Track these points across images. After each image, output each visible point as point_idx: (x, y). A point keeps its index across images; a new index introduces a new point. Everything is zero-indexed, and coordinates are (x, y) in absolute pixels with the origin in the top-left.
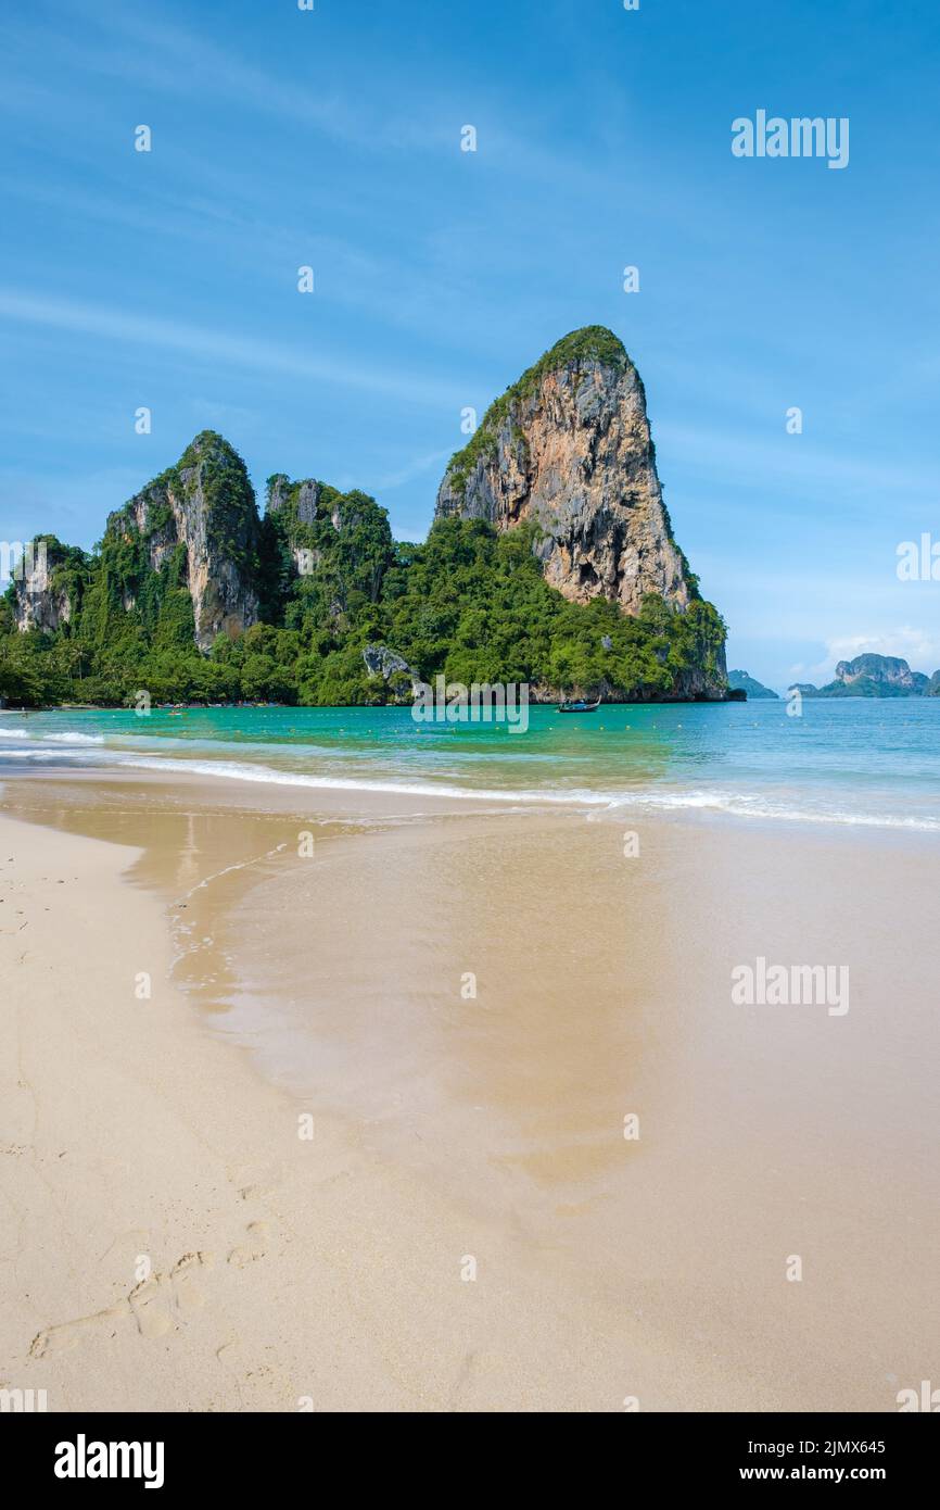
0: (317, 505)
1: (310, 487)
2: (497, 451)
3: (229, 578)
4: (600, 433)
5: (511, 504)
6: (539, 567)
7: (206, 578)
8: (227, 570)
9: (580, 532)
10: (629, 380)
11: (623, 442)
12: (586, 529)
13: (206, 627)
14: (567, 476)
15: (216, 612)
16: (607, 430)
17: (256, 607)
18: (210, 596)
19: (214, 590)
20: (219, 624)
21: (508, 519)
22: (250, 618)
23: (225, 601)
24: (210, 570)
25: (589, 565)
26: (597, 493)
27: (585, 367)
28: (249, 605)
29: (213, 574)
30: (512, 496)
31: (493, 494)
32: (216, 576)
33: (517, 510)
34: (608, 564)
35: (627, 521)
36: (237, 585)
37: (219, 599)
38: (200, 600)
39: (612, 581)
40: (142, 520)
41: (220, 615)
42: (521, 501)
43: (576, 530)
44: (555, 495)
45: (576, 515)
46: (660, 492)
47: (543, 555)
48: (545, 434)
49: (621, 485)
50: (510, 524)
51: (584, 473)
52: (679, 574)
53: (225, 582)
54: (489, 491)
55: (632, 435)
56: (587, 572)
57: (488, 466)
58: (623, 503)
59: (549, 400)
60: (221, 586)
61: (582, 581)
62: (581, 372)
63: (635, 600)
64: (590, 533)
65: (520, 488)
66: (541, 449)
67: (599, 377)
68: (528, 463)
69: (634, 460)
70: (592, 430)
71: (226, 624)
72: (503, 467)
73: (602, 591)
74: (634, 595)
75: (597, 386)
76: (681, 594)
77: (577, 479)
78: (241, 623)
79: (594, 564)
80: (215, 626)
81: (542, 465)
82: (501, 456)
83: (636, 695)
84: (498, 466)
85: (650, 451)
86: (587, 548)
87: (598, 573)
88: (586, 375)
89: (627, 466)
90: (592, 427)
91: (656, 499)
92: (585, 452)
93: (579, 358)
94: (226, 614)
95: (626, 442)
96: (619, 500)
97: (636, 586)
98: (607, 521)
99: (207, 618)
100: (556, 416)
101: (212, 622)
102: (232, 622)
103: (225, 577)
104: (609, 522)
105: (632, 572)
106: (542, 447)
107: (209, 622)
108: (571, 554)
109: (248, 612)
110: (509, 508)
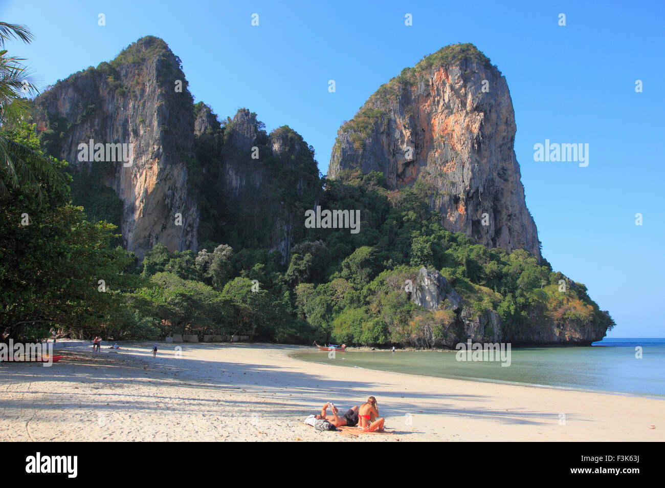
2: (390, 121)
3: (179, 185)
4: (487, 118)
5: (400, 166)
7: (155, 180)
8: (180, 175)
11: (499, 128)
14: (458, 146)
15: (155, 223)
21: (397, 180)
24: (161, 171)
26: (485, 164)
29: (163, 175)
30: (402, 160)
31: (386, 156)
32: (166, 180)
33: (404, 171)
34: (491, 222)
35: (503, 189)
37: (163, 208)
38: (140, 206)
39: (493, 236)
41: (158, 228)
42: (409, 165)
43: (473, 190)
44: (447, 162)
45: (474, 178)
47: (441, 210)
49: (498, 161)
50: (399, 183)
51: (476, 146)
53: (173, 189)
54: (383, 153)
55: (506, 123)
56: (477, 227)
57: (383, 133)
58: (499, 175)
60: (168, 192)
61: (473, 235)
67: (483, 76)
68: (416, 134)
70: (482, 114)
71: (163, 239)
72: (397, 135)
73: (487, 243)
77: (471, 150)
78: (178, 241)
80: (152, 241)
82: (394, 126)
84: (389, 134)
86: (477, 207)
88: (475, 73)
90: (481, 111)
92: (475, 128)
94: (164, 228)
95: (502, 128)
96: (497, 173)
97: (509, 243)
98: (490, 187)
99: (145, 229)
100: (444, 100)
101: (150, 235)
102: (170, 238)
103: (174, 184)
104: (491, 188)
105: (505, 231)
106: (426, 125)
107: (147, 234)
108: (466, 210)
109: (189, 229)
110: (397, 169)
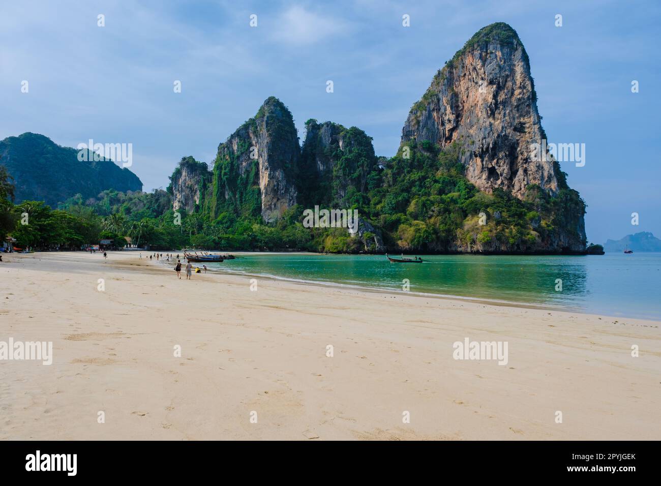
0: (331, 136)
1: (328, 126)
2: (439, 100)
3: (280, 179)
4: (500, 88)
5: (447, 132)
6: (463, 169)
7: (267, 179)
8: (279, 174)
9: (488, 148)
10: (519, 54)
11: (515, 92)
12: (491, 146)
13: (268, 207)
14: (480, 114)
15: (273, 198)
16: (505, 85)
17: (295, 195)
18: (269, 189)
19: (271, 185)
20: (275, 205)
21: (446, 142)
22: (292, 202)
23: (278, 192)
24: (269, 175)
25: (493, 168)
26: (498, 124)
27: (491, 48)
28: (292, 194)
29: (271, 177)
30: (448, 127)
31: (436, 126)
32: (273, 178)
33: (451, 135)
34: (505, 167)
35: (518, 140)
36: (284, 183)
37: (275, 191)
38: (264, 191)
39: (508, 178)
40: (235, 147)
41: (275, 200)
42: (452, 130)
43: (485, 146)
44: (473, 126)
45: (485, 138)
46: (539, 122)
47: (465, 162)
48: (467, 89)
49: (514, 119)
50: (447, 144)
51: (489, 112)
52: (552, 172)
53: (278, 181)
54: (434, 125)
55: (520, 88)
56: (492, 173)
57: (433, 110)
58: (515, 129)
59: (469, 69)
60: (275, 183)
61: (489, 178)
62: (489, 52)
63: (523, 189)
64: (493, 148)
65: (452, 122)
66: (465, 98)
67: (499, 54)
68: (458, 107)
69: (522, 103)
70: (495, 86)
71: (279, 205)
72: (442, 110)
73: (502, 183)
74: (523, 185)
75: (498, 59)
76: (554, 185)
77: (486, 116)
78: (287, 204)
79: (496, 167)
80: (273, 206)
81: (466, 108)
82: (441, 103)
83: (516, 248)
84: (439, 110)
85: (533, 97)
86: (492, 158)
87: (499, 173)
88: (492, 53)
89: (517, 106)
90: (494, 84)
91: (537, 126)
92: (490, 99)
93: (487, 44)
94: (278, 199)
95: (517, 92)
96: (512, 128)
97: (524, 180)
98: (504, 141)
99: (269, 201)
100: (473, 78)
101: (271, 204)
102: (282, 204)
103: (278, 179)
104: (506, 141)
105: (520, 172)
106: (466, 97)
107: (270, 203)
108: (482, 161)
109: (291, 198)
110: (446, 134)
